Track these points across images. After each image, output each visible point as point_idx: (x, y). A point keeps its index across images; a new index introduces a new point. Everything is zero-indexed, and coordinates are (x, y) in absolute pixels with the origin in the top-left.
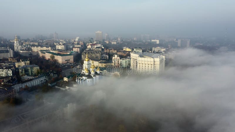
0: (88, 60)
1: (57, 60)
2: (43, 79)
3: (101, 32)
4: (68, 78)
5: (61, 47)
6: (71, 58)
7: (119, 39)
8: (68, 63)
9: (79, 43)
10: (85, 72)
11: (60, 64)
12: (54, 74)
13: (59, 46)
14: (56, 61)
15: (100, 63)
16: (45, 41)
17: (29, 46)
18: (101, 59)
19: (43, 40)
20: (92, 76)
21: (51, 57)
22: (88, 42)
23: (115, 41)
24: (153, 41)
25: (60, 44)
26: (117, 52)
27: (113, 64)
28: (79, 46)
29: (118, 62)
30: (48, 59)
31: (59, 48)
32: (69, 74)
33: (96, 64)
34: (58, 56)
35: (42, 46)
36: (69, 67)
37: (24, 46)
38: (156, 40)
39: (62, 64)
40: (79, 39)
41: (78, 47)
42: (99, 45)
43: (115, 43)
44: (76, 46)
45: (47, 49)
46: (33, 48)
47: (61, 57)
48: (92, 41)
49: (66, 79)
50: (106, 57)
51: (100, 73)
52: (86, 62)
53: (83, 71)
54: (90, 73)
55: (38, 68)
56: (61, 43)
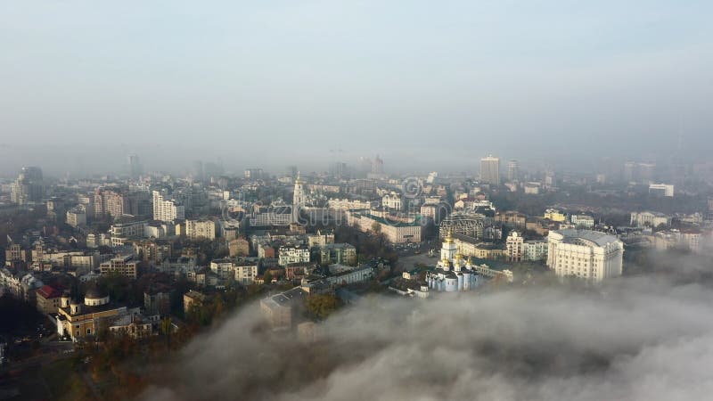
0: (452, 242)
1: (387, 235)
2: (367, 271)
4: (411, 273)
5: (394, 201)
6: (416, 233)
7: (548, 179)
8: (408, 242)
9: (436, 191)
10: (443, 264)
11: (392, 244)
12: (385, 264)
13: (389, 200)
14: (383, 237)
15: (478, 247)
16: (352, 181)
17: (321, 196)
18: (482, 239)
19: (348, 179)
20: (456, 273)
21: (373, 226)
22: (459, 190)
23: (534, 186)
24: (653, 186)
25: (391, 196)
26: (526, 221)
27: (507, 253)
28: (436, 201)
29: (519, 248)
30: (365, 231)
31: (389, 205)
32: (413, 268)
33: (469, 249)
34: (390, 227)
35: (350, 199)
36: (411, 252)
37: (313, 195)
38: (663, 185)
39: (397, 244)
40: (436, 179)
41: (432, 205)
42: (483, 201)
43: (535, 191)
44: (428, 201)
45: (363, 206)
46: (330, 201)
47: (394, 228)
48: (468, 186)
49: (406, 276)
50: (496, 234)
51: (473, 268)
52: (446, 246)
53: (439, 263)
54: (452, 267)
55: (354, 250)
56: (393, 193)
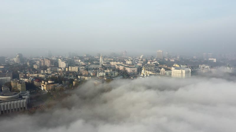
0: (145, 70)
3: (162, 51)
5: (130, 62)
6: (136, 70)
7: (178, 57)
9: (142, 60)
11: (129, 73)
12: (126, 76)
13: (128, 62)
14: (126, 71)
17: (108, 61)
19: (116, 57)
20: (145, 77)
21: (123, 68)
22: (149, 59)
23: (173, 59)
24: (210, 59)
26: (168, 67)
27: (160, 74)
28: (142, 62)
29: (164, 72)
30: (121, 70)
31: (128, 63)
35: (117, 62)
36: (134, 74)
37: (105, 61)
39: (131, 73)
40: (143, 57)
41: (140, 63)
42: (156, 62)
45: (120, 63)
46: (111, 63)
47: (129, 68)
48: (152, 59)
49: (132, 78)
52: (143, 71)
53: (141, 75)
54: (144, 75)
56: (129, 60)
